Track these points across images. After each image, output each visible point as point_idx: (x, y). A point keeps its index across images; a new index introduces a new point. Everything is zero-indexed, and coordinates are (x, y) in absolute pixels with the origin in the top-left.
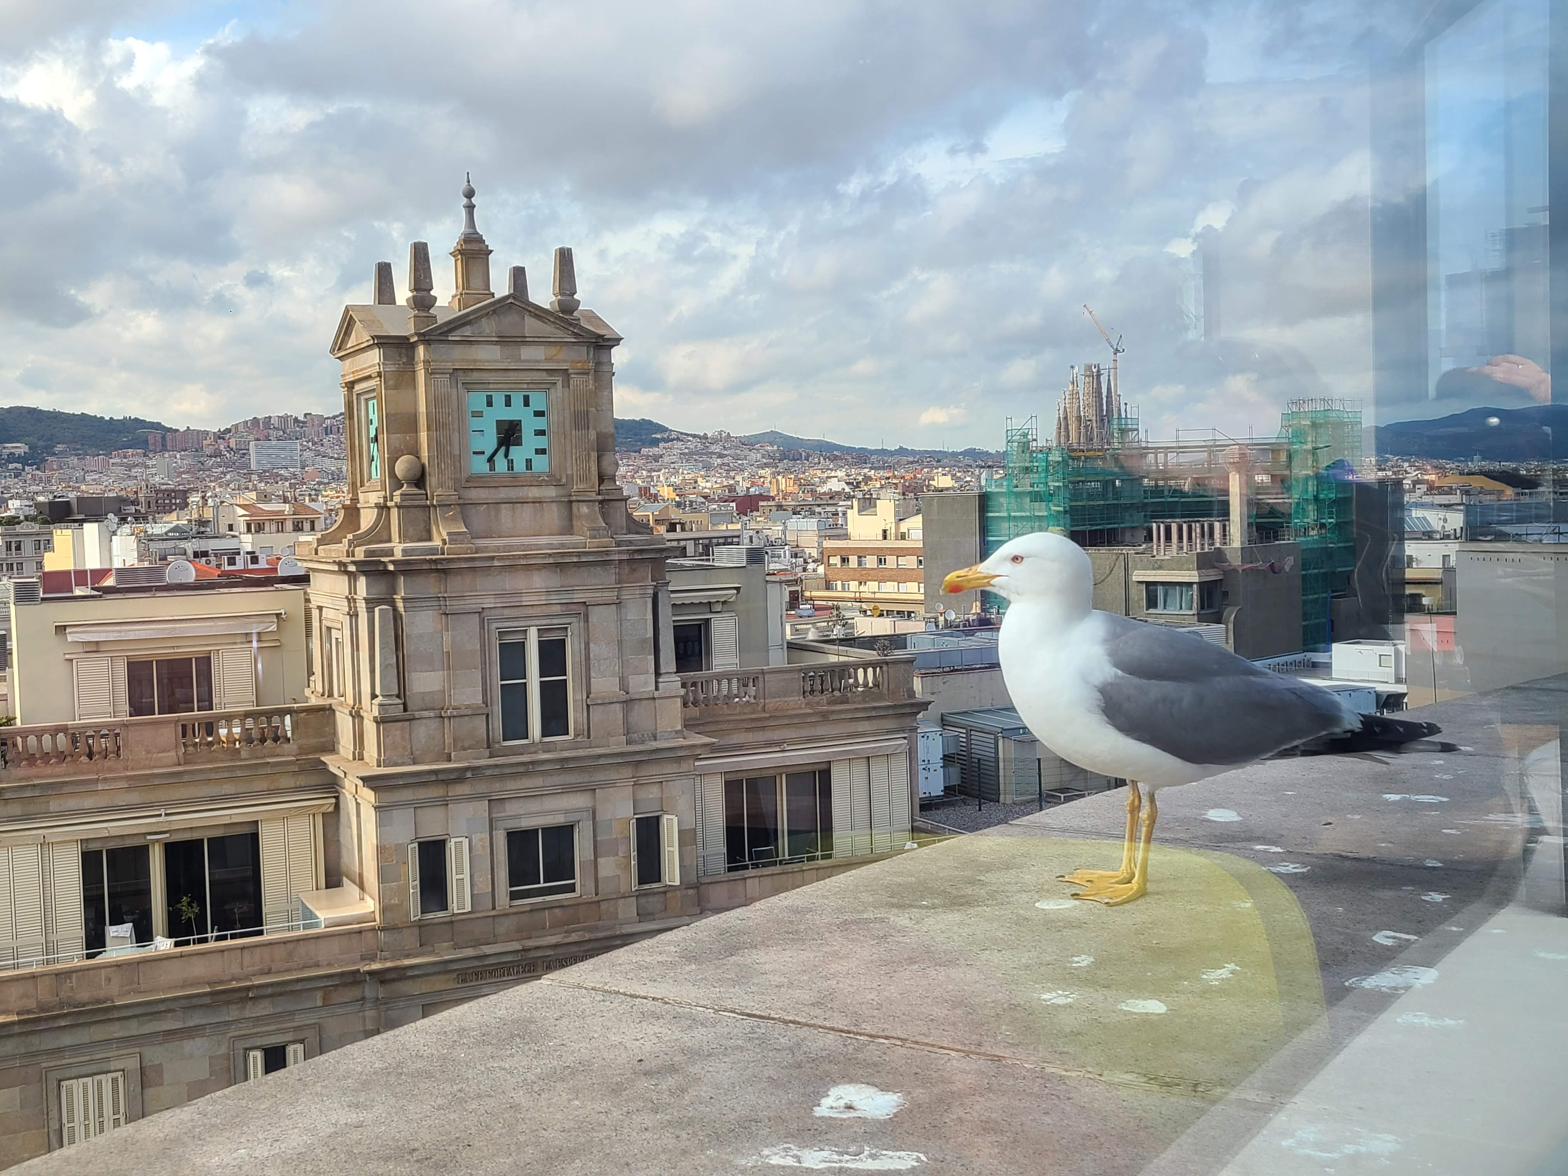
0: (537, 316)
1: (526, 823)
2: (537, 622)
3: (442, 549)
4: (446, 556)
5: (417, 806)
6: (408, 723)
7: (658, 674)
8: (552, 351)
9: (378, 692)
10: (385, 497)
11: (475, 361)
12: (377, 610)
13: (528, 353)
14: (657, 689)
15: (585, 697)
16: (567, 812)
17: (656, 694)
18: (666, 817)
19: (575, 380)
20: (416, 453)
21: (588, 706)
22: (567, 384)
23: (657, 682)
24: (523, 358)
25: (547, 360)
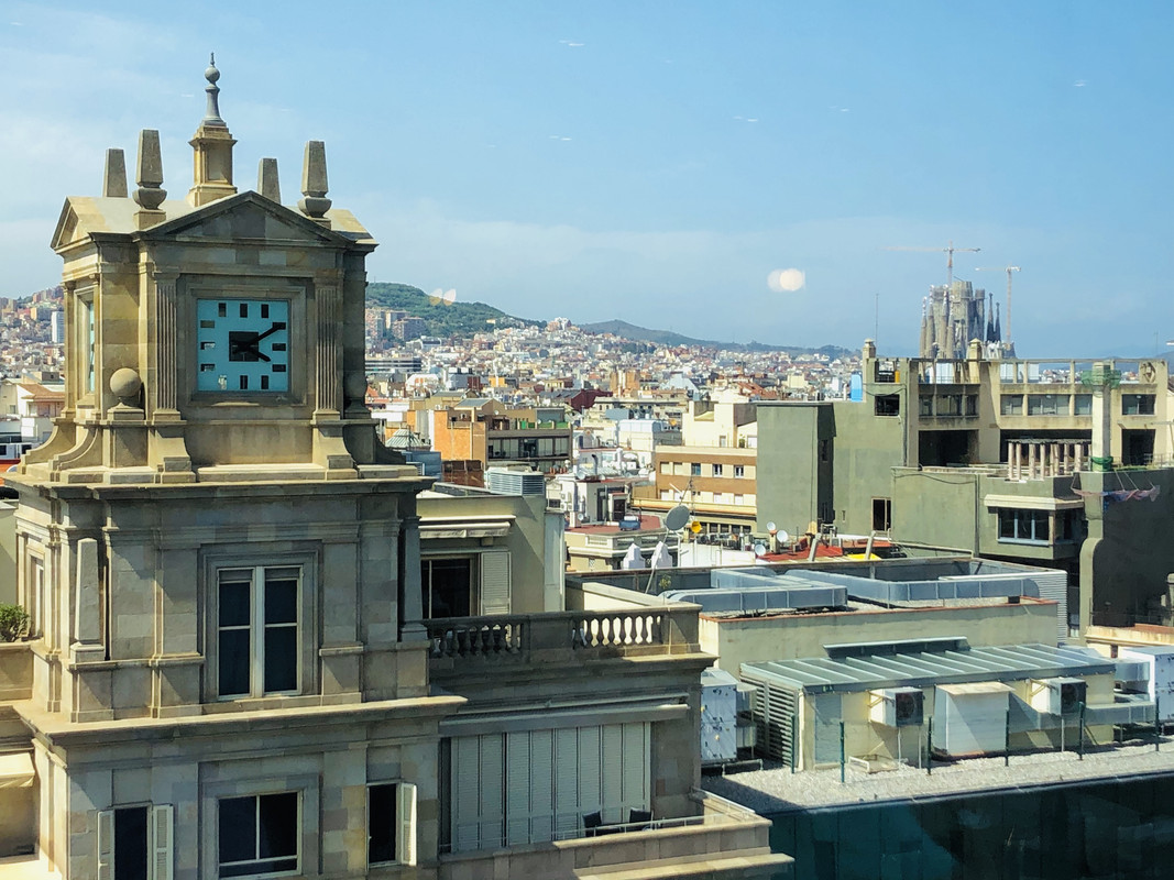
0: (279, 218)
1: (242, 791)
2: (266, 562)
3: (158, 477)
4: (161, 485)
5: (114, 768)
6: (110, 673)
7: (401, 623)
8: (296, 256)
9: (77, 637)
10: (98, 415)
11: (206, 265)
12: (80, 542)
13: (266, 258)
14: (399, 640)
15: (316, 647)
16: (290, 777)
17: (398, 646)
18: (403, 785)
19: (322, 291)
20: (134, 366)
21: (319, 658)
22: (310, 294)
23: (400, 632)
24: (262, 262)
25: (291, 266)
